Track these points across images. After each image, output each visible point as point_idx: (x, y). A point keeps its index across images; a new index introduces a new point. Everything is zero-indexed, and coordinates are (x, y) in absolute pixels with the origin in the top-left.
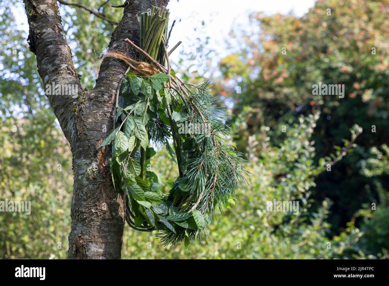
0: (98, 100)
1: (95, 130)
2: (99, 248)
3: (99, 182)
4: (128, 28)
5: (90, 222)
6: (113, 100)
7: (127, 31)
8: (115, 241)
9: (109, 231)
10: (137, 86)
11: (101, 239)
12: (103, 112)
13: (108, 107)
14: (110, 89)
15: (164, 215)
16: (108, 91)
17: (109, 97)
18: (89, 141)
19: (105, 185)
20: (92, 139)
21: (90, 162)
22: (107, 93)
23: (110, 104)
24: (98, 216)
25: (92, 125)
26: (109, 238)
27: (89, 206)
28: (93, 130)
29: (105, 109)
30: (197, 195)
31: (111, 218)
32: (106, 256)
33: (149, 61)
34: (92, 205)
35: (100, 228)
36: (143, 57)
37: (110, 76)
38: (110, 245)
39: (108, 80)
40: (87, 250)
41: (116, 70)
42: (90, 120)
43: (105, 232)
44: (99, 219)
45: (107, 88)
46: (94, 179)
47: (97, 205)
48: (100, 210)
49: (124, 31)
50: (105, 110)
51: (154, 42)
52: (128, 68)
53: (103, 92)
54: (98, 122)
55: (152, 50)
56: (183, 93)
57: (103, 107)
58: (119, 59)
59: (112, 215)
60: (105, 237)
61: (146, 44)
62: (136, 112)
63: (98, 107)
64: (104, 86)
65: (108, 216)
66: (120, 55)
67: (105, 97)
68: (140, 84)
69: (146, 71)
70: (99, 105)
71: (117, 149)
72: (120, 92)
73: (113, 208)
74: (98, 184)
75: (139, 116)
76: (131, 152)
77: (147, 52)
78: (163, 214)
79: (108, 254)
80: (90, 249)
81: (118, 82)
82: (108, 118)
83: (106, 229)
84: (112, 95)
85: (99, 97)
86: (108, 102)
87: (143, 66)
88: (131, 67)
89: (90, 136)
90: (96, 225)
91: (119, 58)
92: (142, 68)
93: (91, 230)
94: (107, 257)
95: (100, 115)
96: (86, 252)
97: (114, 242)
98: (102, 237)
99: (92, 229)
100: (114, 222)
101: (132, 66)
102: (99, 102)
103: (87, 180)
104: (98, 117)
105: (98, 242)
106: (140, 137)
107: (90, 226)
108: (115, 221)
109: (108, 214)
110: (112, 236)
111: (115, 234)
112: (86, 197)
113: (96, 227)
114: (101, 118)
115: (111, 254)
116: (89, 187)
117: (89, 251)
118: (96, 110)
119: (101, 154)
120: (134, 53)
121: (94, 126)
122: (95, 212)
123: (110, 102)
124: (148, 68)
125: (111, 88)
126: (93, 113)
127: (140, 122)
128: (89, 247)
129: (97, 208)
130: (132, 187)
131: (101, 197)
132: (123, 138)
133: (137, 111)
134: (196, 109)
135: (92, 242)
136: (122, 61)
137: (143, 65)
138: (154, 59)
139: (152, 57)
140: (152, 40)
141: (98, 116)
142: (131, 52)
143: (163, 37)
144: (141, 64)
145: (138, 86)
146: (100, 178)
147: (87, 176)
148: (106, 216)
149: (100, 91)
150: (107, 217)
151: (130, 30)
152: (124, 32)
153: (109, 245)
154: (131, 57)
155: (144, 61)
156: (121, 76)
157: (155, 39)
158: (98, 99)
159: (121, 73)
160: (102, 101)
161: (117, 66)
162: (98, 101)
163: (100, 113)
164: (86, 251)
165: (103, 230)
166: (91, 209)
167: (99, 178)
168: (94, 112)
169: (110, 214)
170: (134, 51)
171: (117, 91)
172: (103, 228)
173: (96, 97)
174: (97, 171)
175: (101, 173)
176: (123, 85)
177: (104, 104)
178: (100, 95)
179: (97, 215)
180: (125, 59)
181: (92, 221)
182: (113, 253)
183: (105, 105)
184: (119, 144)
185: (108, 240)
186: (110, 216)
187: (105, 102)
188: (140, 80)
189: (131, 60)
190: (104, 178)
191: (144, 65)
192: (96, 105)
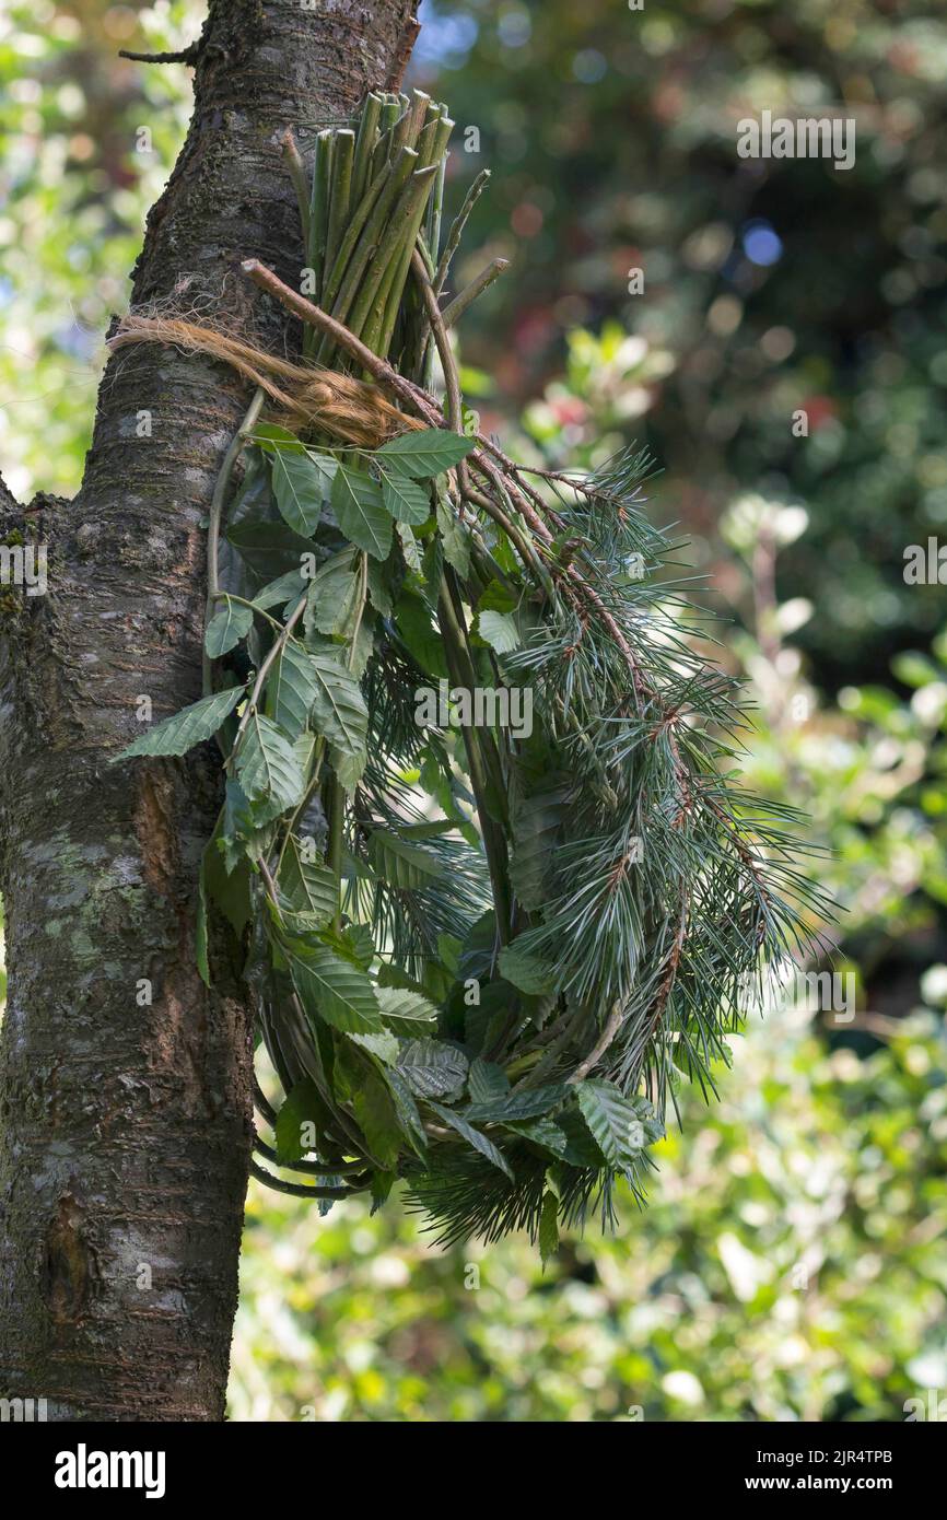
0: (122, 558)
1: (121, 707)
2: (155, 1253)
3: (151, 948)
4: (234, 193)
5: (111, 1131)
6: (191, 558)
7: (233, 210)
8: (219, 1224)
9: (199, 1178)
10: (309, 495)
11: (164, 1211)
12: (149, 618)
13: (169, 593)
14: (175, 503)
15: (449, 1101)
16: (163, 515)
17: (172, 547)
18: (93, 759)
19: (177, 962)
20: (106, 749)
21: (105, 855)
22: (163, 524)
23: (178, 577)
24: (150, 1106)
25: (102, 679)
26: (197, 1208)
27: (107, 1062)
28: (107, 706)
29: (160, 605)
30: (602, 1009)
31: (206, 1115)
32: (190, 1289)
33: (356, 365)
34: (121, 1056)
35: (161, 1161)
36: (326, 348)
37: (170, 438)
38: (203, 1240)
39: (158, 460)
40: (103, 1261)
41: (196, 409)
42: (91, 658)
43: (179, 1180)
44: (154, 1121)
45: (160, 500)
46: (129, 933)
47: (144, 1057)
48: (160, 1076)
49: (217, 207)
50: (157, 609)
51: (381, 276)
52: (251, 397)
53: (142, 522)
54: (132, 667)
55: (372, 312)
56: (526, 527)
57: (147, 593)
58: (204, 357)
59: (210, 1104)
60: (184, 1202)
61: (340, 286)
62: (312, 619)
63: (124, 593)
64: (137, 491)
65: (195, 1107)
66: (217, 337)
67: (154, 545)
68: (321, 484)
69: (344, 418)
70: (129, 583)
71: (252, 799)
72: (223, 522)
73: (215, 1072)
74: (147, 958)
75: (329, 639)
76: (297, 811)
77: (347, 323)
78: (446, 1095)
79: (195, 1283)
80: (115, 1256)
81: (209, 471)
82: (171, 645)
83: (185, 1165)
84: (186, 535)
85: (124, 546)
86: (170, 568)
87: (328, 391)
88: (269, 398)
89: (99, 732)
90: (140, 1148)
91: (208, 349)
92: (325, 403)
93: (119, 1169)
94: (193, 1293)
95: (137, 632)
96: (97, 1270)
97: (216, 1230)
98: (169, 1201)
99: (124, 1166)
100: (217, 1135)
101: (275, 391)
102: (127, 568)
103: (94, 942)
104: (127, 642)
105: (153, 1224)
106: (343, 739)
107: (115, 1154)
108: (222, 1131)
109: (192, 1096)
110: (211, 1201)
111: (220, 1191)
112: (90, 1019)
113: (142, 1154)
114: (140, 646)
115: (205, 1281)
116: (105, 972)
117: (114, 1265)
118: (115, 605)
119: (155, 821)
120: (277, 320)
121: (110, 684)
122: (135, 1088)
123: (180, 571)
124: (352, 402)
125: (178, 497)
126: (102, 621)
127: (336, 667)
128: (113, 1247)
129: (147, 1069)
130: (318, 970)
131: (163, 1020)
132: (276, 746)
133: (315, 614)
134: (592, 601)
135: (124, 1224)
136: (222, 369)
137: (330, 385)
138: (378, 356)
139: (371, 349)
140: (369, 263)
141: (129, 637)
142: (263, 319)
143: (417, 245)
144: (320, 381)
145: (316, 493)
146: (156, 932)
147: (94, 921)
148: (184, 1106)
149: (122, 516)
150: (189, 1113)
151: (251, 201)
152: (217, 212)
153: (198, 1242)
154: (264, 344)
155: (332, 366)
156: (218, 439)
157: (386, 260)
158: (118, 552)
159: (217, 423)
160: (139, 563)
161: (200, 388)
162: (118, 563)
163: (136, 625)
164: (101, 1264)
165: (170, 1170)
166: (120, 1072)
167: (151, 930)
168: (105, 616)
169: (202, 1095)
170: (276, 313)
171: (207, 515)
172: (173, 1161)
173: (110, 544)
174: (139, 898)
175: (158, 910)
176: (235, 485)
177: (151, 580)
178: (127, 537)
179: (147, 1099)
180: (238, 353)
181: (123, 1130)
182: (216, 1278)
183: (156, 585)
184: (259, 775)
185: (192, 1216)
186: (201, 1105)
187: (155, 568)
188: (324, 466)
189: (269, 360)
190: (174, 930)
191: (333, 385)
192: (113, 586)
